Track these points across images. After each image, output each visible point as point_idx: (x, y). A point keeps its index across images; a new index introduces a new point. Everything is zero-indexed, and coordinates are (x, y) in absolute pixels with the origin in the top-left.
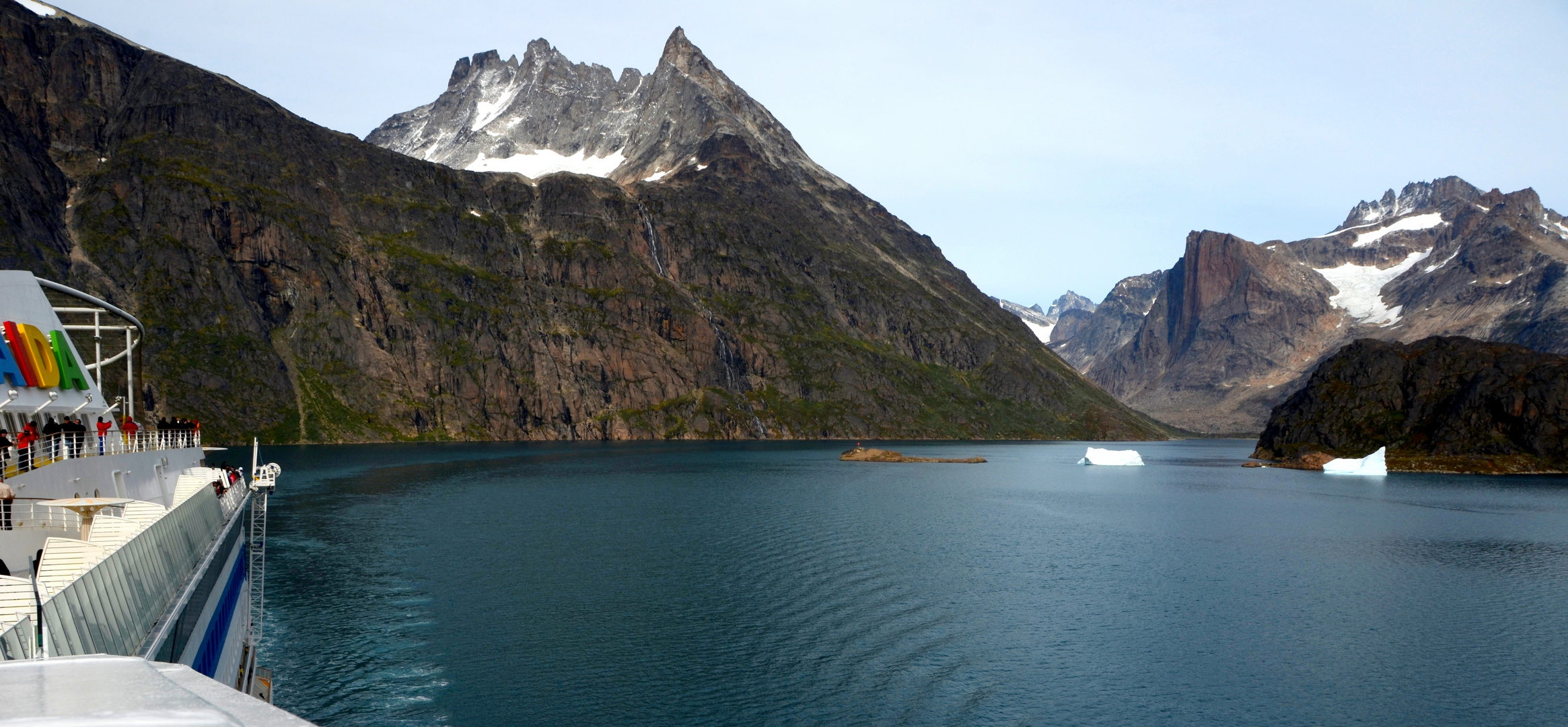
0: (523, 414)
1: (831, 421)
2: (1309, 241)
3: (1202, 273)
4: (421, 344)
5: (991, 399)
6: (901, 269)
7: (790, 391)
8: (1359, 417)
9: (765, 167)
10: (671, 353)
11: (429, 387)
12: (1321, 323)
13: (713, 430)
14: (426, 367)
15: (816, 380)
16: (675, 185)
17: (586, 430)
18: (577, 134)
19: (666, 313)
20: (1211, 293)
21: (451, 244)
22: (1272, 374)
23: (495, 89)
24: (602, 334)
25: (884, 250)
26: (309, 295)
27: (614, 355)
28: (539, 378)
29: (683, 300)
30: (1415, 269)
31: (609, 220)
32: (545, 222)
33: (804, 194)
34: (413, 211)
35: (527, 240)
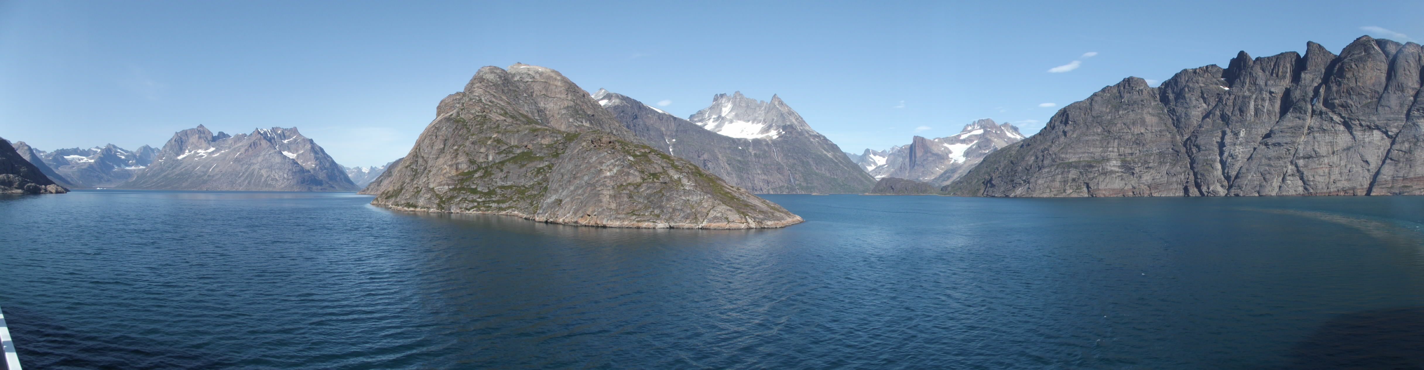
0: (753, 189)
1: (812, 190)
2: (948, 137)
3: (917, 148)
4: (734, 175)
5: (846, 185)
6: (829, 155)
7: (804, 184)
8: (880, 189)
9: (797, 132)
10: (780, 176)
11: (736, 184)
12: (946, 162)
13: (789, 192)
14: (735, 180)
15: (809, 182)
16: (778, 139)
17: (765, 192)
18: (749, 117)
19: (779, 169)
20: (919, 153)
21: (737, 155)
22: (933, 175)
23: (726, 104)
24: (767, 173)
25: (825, 150)
26: (713, 166)
27: (769, 177)
28: (756, 182)
29: (782, 166)
30: (971, 147)
31: (766, 149)
32: (754, 149)
33: (806, 137)
34: (729, 148)
35: (751, 153)
